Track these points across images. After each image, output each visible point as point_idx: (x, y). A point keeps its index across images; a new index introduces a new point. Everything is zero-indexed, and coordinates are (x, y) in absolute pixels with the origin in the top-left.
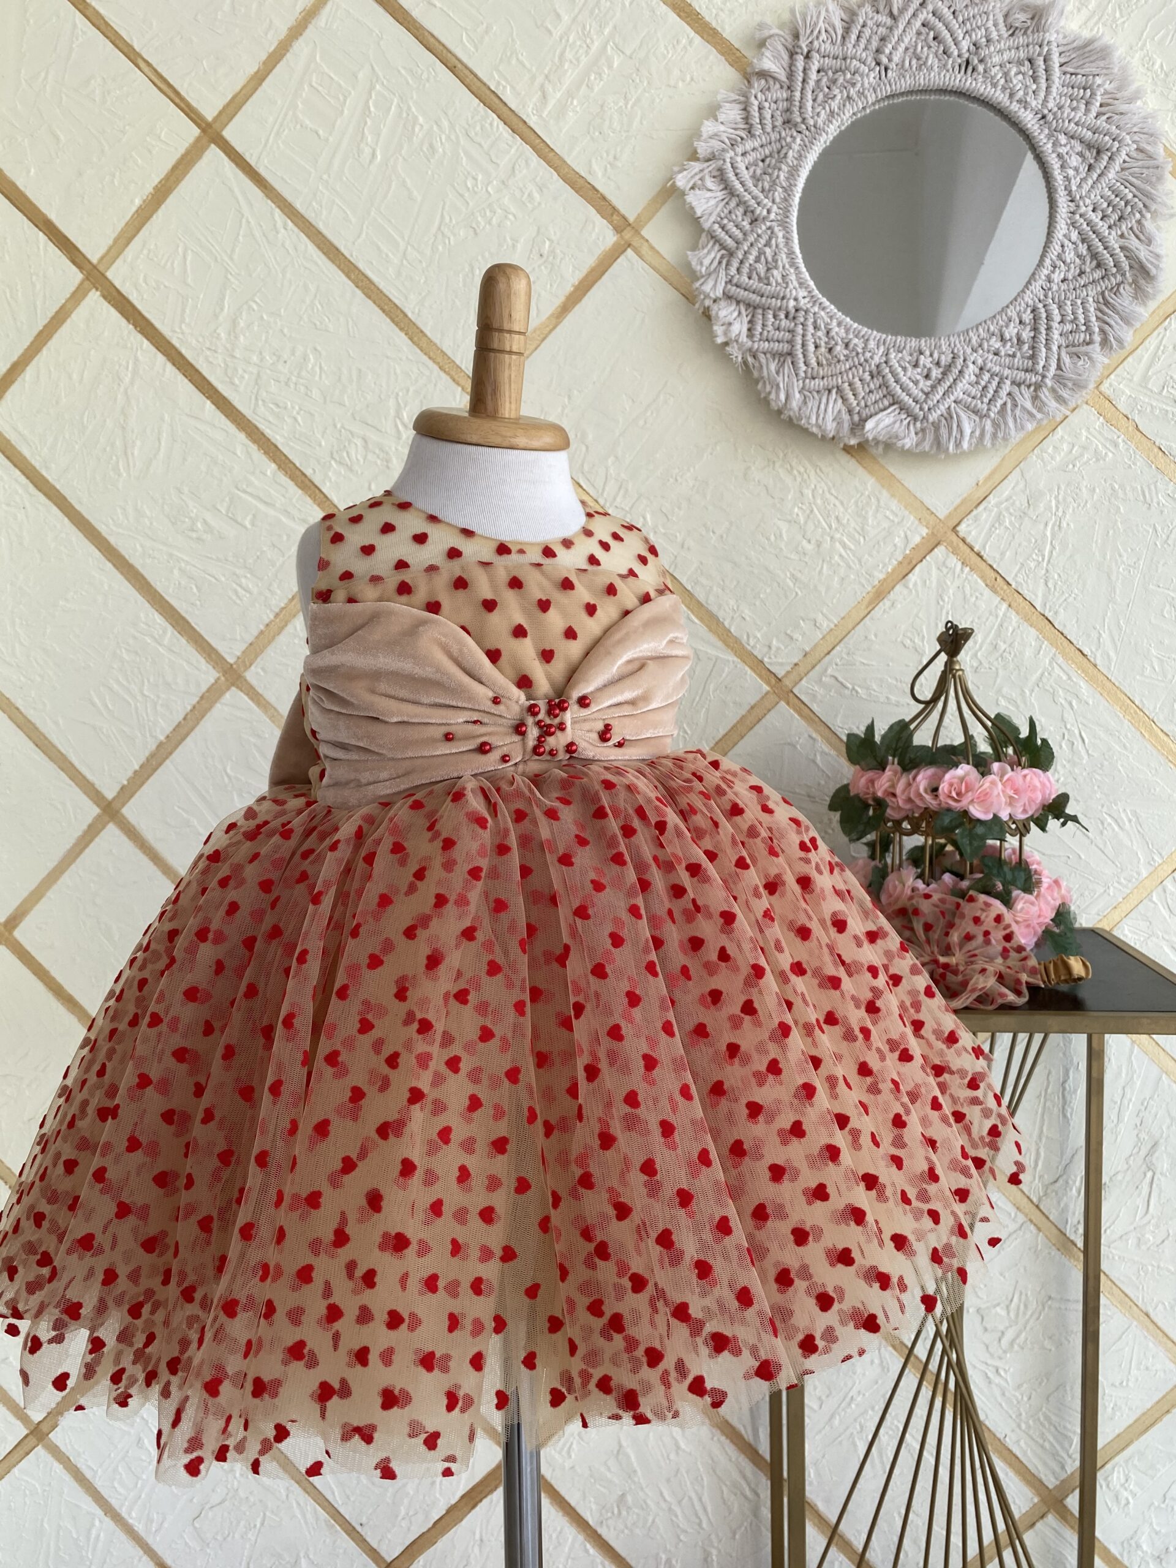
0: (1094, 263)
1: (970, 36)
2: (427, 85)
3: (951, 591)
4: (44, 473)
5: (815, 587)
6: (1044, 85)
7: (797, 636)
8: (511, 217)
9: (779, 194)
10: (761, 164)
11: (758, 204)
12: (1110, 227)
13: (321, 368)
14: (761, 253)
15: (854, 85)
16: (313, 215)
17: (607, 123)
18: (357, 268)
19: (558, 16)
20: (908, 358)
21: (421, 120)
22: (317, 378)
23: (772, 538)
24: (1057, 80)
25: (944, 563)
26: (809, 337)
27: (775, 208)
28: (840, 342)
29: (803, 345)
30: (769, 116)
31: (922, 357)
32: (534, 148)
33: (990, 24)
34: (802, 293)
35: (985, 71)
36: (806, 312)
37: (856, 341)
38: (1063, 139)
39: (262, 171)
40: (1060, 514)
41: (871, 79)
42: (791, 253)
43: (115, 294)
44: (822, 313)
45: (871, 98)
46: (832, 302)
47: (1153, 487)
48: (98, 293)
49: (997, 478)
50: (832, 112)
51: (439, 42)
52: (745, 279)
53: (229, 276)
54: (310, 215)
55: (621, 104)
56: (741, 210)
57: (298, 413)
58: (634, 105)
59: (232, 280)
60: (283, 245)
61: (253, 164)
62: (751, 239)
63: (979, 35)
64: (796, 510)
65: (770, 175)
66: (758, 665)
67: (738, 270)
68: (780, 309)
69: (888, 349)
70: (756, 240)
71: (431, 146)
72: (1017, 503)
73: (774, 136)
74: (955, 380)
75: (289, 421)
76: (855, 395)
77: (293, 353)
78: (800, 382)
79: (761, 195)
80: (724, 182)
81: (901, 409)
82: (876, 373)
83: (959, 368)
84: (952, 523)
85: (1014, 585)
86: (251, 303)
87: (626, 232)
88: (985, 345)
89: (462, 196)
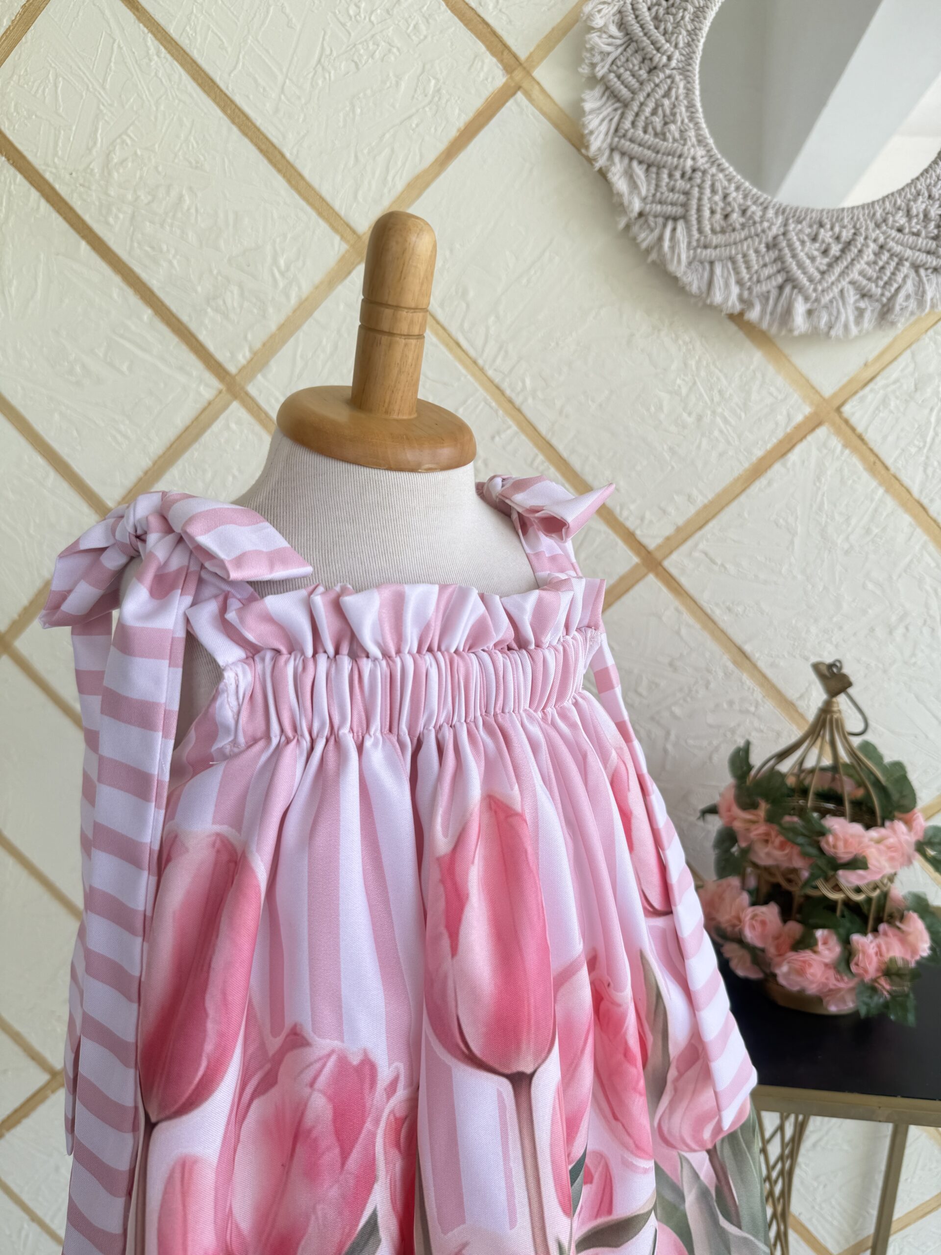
3: (829, 473)
5: (692, 461)
7: (671, 509)
8: (395, 50)
9: (683, 38)
11: (658, 50)
13: (197, 210)
14: (658, 105)
16: (187, 42)
18: (232, 102)
20: (808, 231)
22: (193, 220)
23: (653, 409)
25: (825, 444)
26: (705, 201)
27: (677, 55)
28: (737, 209)
29: (699, 210)
31: (822, 230)
34: (700, 152)
36: (704, 172)
37: (754, 207)
42: (691, 106)
44: (721, 176)
46: (732, 163)
49: (888, 357)
52: (640, 132)
53: (102, 107)
54: (184, 42)
56: (639, 58)
57: (174, 257)
59: (105, 111)
60: (156, 75)
64: (679, 381)
65: (674, 15)
66: (630, 538)
67: (633, 123)
68: (676, 167)
69: (787, 220)
70: (653, 90)
72: (905, 387)
74: (853, 260)
75: (165, 264)
76: (748, 268)
77: (168, 193)
78: (692, 252)
79: (662, 40)
80: (622, 25)
81: (794, 287)
82: (772, 245)
83: (859, 246)
84: (836, 403)
85: (893, 469)
86: (125, 137)
87: (516, 72)
88: (891, 219)
89: (343, 25)
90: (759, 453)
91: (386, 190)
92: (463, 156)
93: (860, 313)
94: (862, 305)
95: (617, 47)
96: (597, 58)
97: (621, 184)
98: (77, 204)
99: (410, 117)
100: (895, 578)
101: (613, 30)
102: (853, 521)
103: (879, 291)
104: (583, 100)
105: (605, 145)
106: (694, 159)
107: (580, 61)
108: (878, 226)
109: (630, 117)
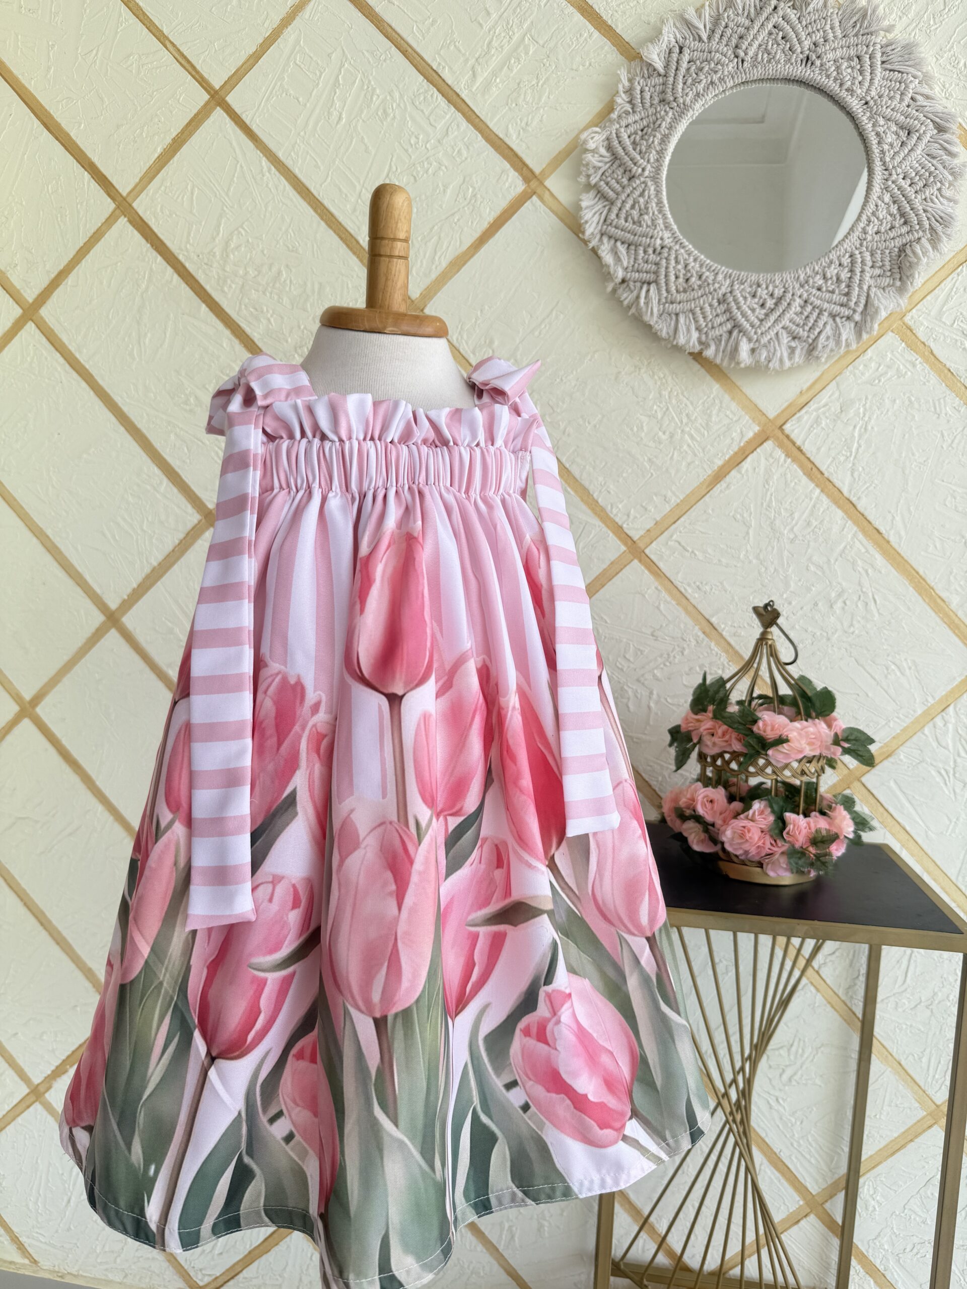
0: (903, 220)
1: (811, 37)
2: (384, 64)
3: (775, 477)
4: (78, 356)
5: (667, 470)
6: (868, 78)
7: (651, 508)
8: (443, 168)
9: (653, 156)
10: (640, 133)
11: (635, 164)
12: (916, 192)
13: (291, 281)
14: (635, 202)
15: (716, 72)
16: (291, 163)
17: (522, 96)
18: (322, 204)
19: (488, 14)
20: (749, 290)
21: (378, 91)
22: (287, 289)
23: (635, 429)
24: (879, 74)
25: (771, 455)
26: (671, 269)
27: (649, 167)
28: (695, 274)
29: (666, 276)
30: (648, 97)
31: (759, 289)
32: (464, 114)
33: (828, 27)
34: (667, 235)
35: (822, 65)
36: (670, 249)
37: (707, 274)
38: (881, 121)
39: (254, 128)
40: (866, 419)
41: (730, 68)
42: (659, 203)
43: (138, 219)
44: (682, 251)
45: (730, 84)
46: (690, 243)
47: (942, 401)
48: (126, 219)
49: (818, 387)
50: (698, 95)
51: (396, 32)
52: (622, 221)
53: (225, 208)
54: (289, 163)
55: (534, 83)
56: (621, 170)
57: (272, 316)
58: (544, 83)
59: (227, 211)
60: (267, 185)
61: (248, 122)
62: (628, 191)
63: (818, 37)
64: (655, 407)
65: (647, 141)
66: (619, 531)
67: (617, 215)
68: (649, 245)
69: (733, 282)
70: (632, 192)
71: (385, 111)
72: (833, 409)
73: (651, 111)
74: (784, 311)
75: (264, 321)
76: (704, 318)
77: (270, 269)
78: (661, 306)
79: (638, 157)
80: (609, 148)
81: (740, 331)
82: (722, 301)
83: (788, 301)
84: (779, 423)
85: (826, 474)
86: (240, 229)
87: (532, 183)
88: (811, 281)
89: (406, 151)
90: (719, 463)
91: (434, 267)
92: (491, 241)
93: (792, 350)
94: (793, 344)
95: (606, 163)
96: (591, 171)
97: (608, 259)
98: (201, 277)
99: (453, 215)
100: (832, 561)
101: (603, 151)
102: (796, 515)
103: (806, 334)
104: (581, 200)
105: (596, 231)
106: (662, 239)
107: (579, 173)
108: (802, 286)
109: (615, 210)
